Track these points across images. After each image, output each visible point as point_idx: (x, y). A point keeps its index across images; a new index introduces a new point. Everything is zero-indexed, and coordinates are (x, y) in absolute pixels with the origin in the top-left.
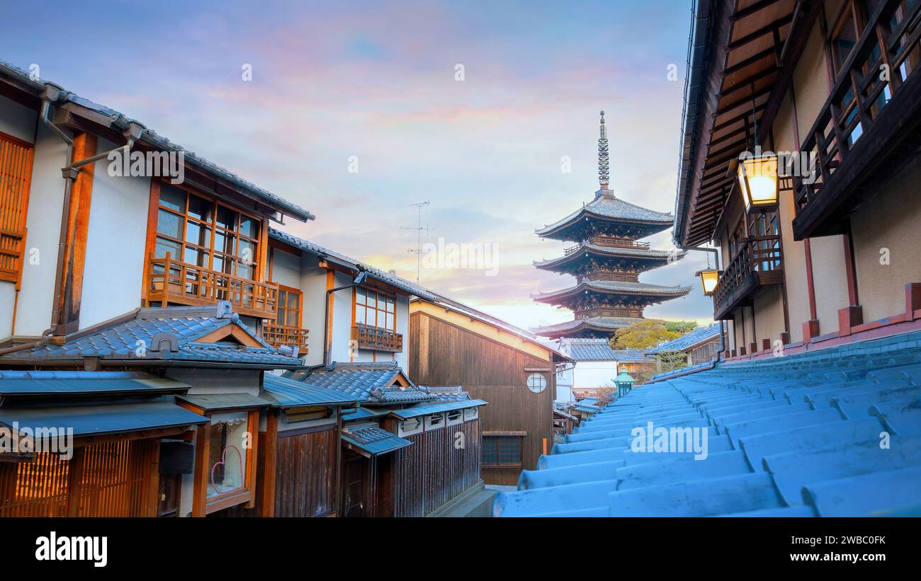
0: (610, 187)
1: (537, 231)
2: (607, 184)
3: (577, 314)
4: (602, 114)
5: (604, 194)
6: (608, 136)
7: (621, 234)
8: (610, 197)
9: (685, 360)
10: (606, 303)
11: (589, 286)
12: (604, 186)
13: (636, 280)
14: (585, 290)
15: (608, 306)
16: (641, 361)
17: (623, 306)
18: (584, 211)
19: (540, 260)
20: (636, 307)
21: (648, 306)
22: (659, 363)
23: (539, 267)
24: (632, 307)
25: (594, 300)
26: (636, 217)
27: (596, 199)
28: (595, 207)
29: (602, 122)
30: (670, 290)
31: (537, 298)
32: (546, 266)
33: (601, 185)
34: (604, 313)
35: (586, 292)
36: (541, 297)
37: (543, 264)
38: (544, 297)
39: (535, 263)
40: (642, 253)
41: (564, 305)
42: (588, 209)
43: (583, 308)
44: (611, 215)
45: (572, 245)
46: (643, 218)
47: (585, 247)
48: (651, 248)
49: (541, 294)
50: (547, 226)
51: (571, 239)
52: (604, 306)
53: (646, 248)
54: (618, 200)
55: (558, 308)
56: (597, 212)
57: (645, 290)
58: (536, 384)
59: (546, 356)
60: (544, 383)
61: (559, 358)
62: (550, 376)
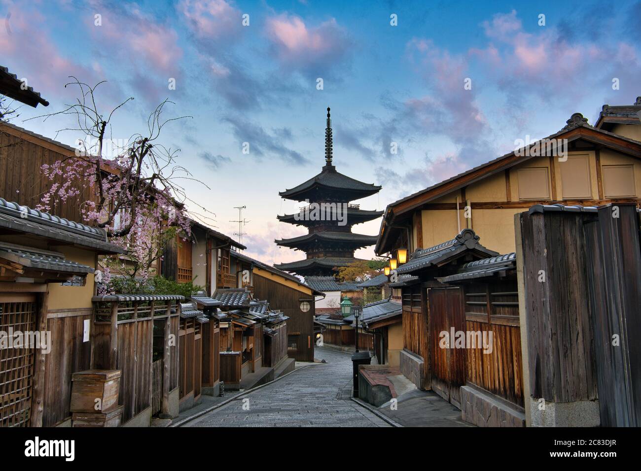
0: (333, 164)
1: (280, 193)
2: (331, 161)
3: (308, 255)
4: (329, 109)
5: (329, 169)
6: (332, 127)
7: (341, 197)
8: (333, 171)
10: (329, 248)
11: (318, 236)
12: (329, 163)
13: (350, 231)
14: (315, 240)
15: (330, 250)
17: (340, 250)
18: (316, 183)
19: (282, 214)
20: (350, 250)
21: (357, 250)
22: (365, 291)
23: (281, 220)
24: (347, 250)
25: (321, 245)
26: (351, 188)
27: (323, 172)
28: (322, 179)
29: (329, 115)
30: (371, 239)
31: (280, 243)
32: (287, 220)
33: (326, 161)
34: (328, 255)
35: (316, 241)
36: (283, 242)
37: (285, 218)
38: (286, 242)
39: (278, 216)
40: (355, 213)
41: (299, 249)
42: (318, 181)
43: (313, 251)
44: (333, 186)
45: (305, 204)
46: (355, 188)
48: (361, 208)
49: (284, 240)
50: (287, 191)
51: (305, 200)
52: (328, 250)
53: (356, 209)
54: (338, 173)
55: (295, 250)
56: (324, 183)
57: (356, 238)
58: (305, 308)
59: (309, 293)
60: (309, 307)
61: (316, 293)
62: (312, 303)
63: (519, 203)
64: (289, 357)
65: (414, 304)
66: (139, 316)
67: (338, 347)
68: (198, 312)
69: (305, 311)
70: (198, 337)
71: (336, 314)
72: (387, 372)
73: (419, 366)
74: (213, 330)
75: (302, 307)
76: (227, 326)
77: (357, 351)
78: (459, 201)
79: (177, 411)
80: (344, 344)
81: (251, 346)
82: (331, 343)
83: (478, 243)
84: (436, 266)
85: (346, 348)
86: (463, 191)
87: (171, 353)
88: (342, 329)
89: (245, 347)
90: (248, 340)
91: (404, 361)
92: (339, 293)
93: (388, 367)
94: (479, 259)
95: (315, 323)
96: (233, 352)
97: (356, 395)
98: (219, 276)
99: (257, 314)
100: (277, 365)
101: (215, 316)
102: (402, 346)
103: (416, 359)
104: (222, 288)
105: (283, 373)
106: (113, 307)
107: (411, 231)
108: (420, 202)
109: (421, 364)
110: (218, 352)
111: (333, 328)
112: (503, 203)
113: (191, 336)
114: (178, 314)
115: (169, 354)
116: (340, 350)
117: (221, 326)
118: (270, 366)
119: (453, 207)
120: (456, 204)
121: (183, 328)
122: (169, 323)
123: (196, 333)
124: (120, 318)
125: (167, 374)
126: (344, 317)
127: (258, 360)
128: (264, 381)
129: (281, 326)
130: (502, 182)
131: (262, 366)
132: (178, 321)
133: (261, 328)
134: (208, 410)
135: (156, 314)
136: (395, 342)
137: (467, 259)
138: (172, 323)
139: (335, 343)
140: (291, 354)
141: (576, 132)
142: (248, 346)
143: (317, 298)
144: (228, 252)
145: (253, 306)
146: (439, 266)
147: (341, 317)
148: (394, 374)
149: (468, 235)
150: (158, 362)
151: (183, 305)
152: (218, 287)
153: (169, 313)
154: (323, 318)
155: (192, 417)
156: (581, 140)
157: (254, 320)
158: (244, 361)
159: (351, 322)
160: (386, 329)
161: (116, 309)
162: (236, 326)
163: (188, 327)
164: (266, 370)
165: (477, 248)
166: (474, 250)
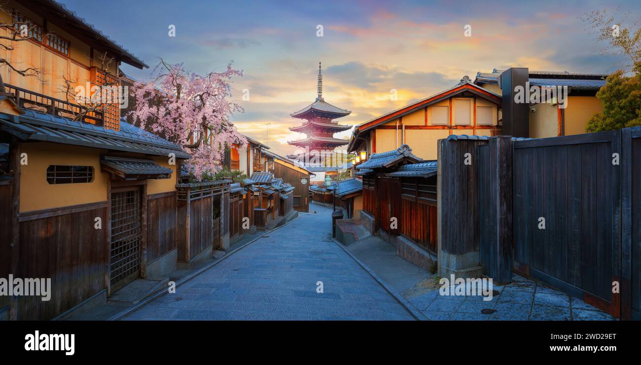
0: (323, 97)
1: (291, 114)
4: (320, 63)
5: (320, 100)
6: (322, 74)
7: (327, 117)
8: (322, 101)
9: (349, 172)
10: (319, 146)
11: (312, 139)
12: (320, 96)
13: (332, 137)
14: (311, 141)
16: (334, 171)
17: (326, 147)
18: (312, 108)
19: (292, 127)
20: (332, 148)
21: (337, 147)
23: (291, 130)
24: (330, 148)
25: (314, 145)
26: (333, 111)
27: (316, 102)
28: (316, 106)
29: (320, 67)
30: (345, 141)
31: (290, 143)
32: (295, 130)
37: (293, 129)
38: (294, 143)
39: (290, 128)
40: (335, 126)
41: (301, 147)
42: (313, 107)
44: (323, 110)
45: (305, 121)
46: (336, 112)
47: (311, 123)
48: (339, 124)
49: (292, 142)
50: (295, 113)
51: (305, 118)
53: (336, 124)
54: (325, 103)
55: (299, 148)
56: (316, 108)
57: (336, 141)
58: (304, 182)
59: (307, 173)
60: (306, 181)
61: (310, 174)
62: (308, 179)
63: (431, 126)
64: (295, 210)
65: (370, 185)
66: (204, 194)
67: (323, 204)
68: (241, 188)
69: (304, 184)
70: (241, 202)
71: (322, 185)
72: (352, 224)
73: (372, 222)
74: (250, 198)
75: (302, 181)
76: (258, 194)
77: (334, 210)
78: (398, 124)
79: (229, 245)
80: (326, 202)
81: (272, 205)
82: (319, 202)
83: (411, 153)
84: (385, 167)
85: (328, 205)
86: (400, 119)
87: (224, 214)
88: (326, 193)
89: (269, 206)
90: (271, 202)
91: (363, 217)
92: (324, 173)
93: (353, 220)
94: (412, 163)
95: (310, 191)
96: (262, 209)
97: (334, 236)
98: (255, 165)
99: (277, 187)
100: (287, 215)
101: (252, 190)
102: (362, 209)
103: (370, 217)
104: (256, 171)
105: (291, 220)
106: (187, 191)
107: (369, 141)
108: (375, 125)
109: (373, 221)
110: (253, 209)
111: (320, 193)
112: (423, 126)
113: (237, 202)
114: (229, 191)
115: (223, 214)
116: (324, 206)
117: (255, 194)
118: (283, 216)
119: (394, 127)
120: (396, 126)
121: (232, 198)
122: (223, 197)
123: (240, 200)
124: (191, 197)
125: (222, 226)
126: (327, 187)
127: (277, 212)
128: (280, 224)
129: (290, 193)
130: (423, 114)
131: (279, 215)
132: (228, 195)
133: (279, 194)
134: (247, 244)
135: (214, 192)
136: (358, 205)
137: (405, 163)
138: (224, 197)
139: (322, 201)
140: (295, 208)
141: (465, 87)
142: (271, 204)
143: (311, 176)
144: (260, 151)
145: (273, 183)
146: (387, 167)
147: (326, 187)
148: (357, 224)
149: (405, 148)
150: (218, 219)
151: (232, 185)
152: (254, 171)
153: (223, 191)
154: (314, 187)
155: (237, 249)
156: (467, 91)
157: (274, 190)
158: (268, 213)
159: (331, 190)
160: (353, 199)
161: (189, 192)
162: (263, 194)
163: (235, 197)
164: (281, 218)
165: (411, 156)
166: (408, 157)
